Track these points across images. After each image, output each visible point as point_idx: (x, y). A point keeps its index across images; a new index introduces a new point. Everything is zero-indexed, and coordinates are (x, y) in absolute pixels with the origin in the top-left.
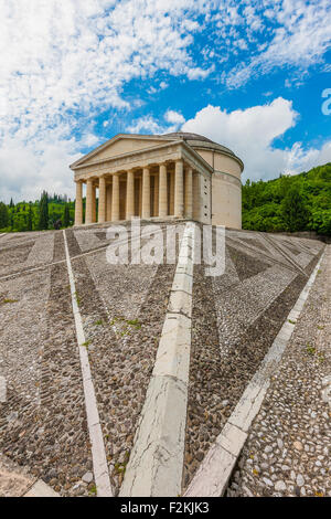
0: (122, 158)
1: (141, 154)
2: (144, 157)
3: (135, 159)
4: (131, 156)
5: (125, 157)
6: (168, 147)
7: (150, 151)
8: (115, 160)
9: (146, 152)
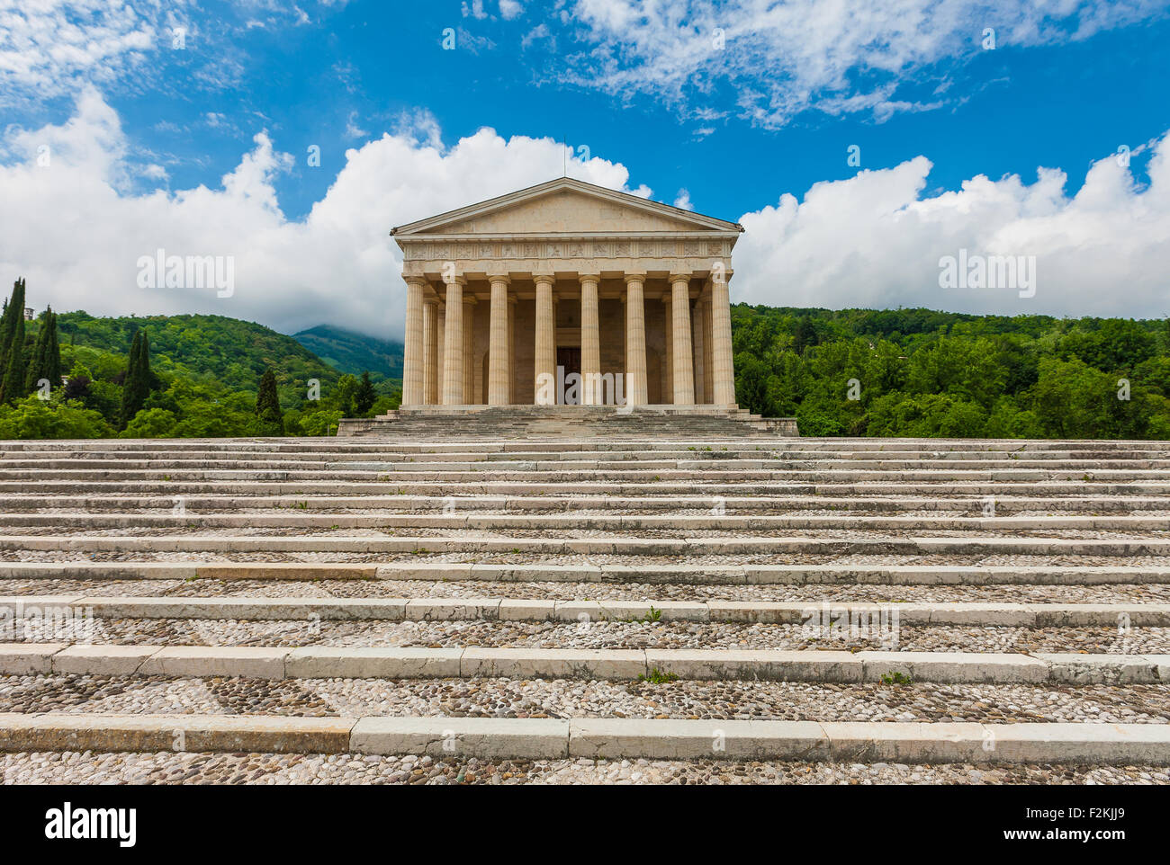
0: (571, 242)
1: (628, 241)
2: (634, 251)
3: (609, 251)
4: (598, 243)
5: (582, 242)
6: (698, 241)
7: (652, 241)
8: (548, 242)
9: (641, 241)
